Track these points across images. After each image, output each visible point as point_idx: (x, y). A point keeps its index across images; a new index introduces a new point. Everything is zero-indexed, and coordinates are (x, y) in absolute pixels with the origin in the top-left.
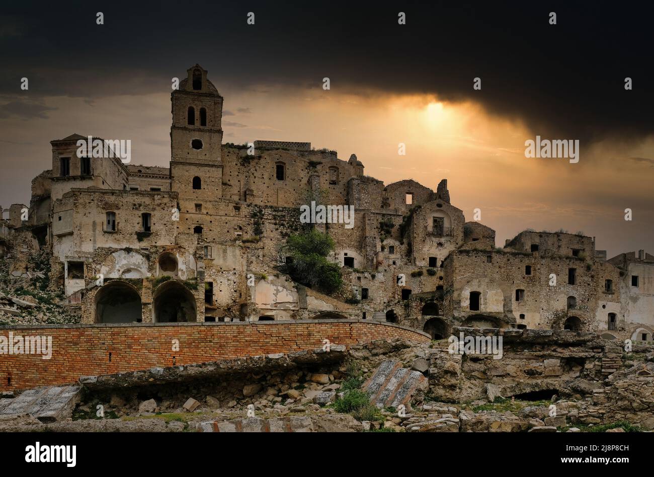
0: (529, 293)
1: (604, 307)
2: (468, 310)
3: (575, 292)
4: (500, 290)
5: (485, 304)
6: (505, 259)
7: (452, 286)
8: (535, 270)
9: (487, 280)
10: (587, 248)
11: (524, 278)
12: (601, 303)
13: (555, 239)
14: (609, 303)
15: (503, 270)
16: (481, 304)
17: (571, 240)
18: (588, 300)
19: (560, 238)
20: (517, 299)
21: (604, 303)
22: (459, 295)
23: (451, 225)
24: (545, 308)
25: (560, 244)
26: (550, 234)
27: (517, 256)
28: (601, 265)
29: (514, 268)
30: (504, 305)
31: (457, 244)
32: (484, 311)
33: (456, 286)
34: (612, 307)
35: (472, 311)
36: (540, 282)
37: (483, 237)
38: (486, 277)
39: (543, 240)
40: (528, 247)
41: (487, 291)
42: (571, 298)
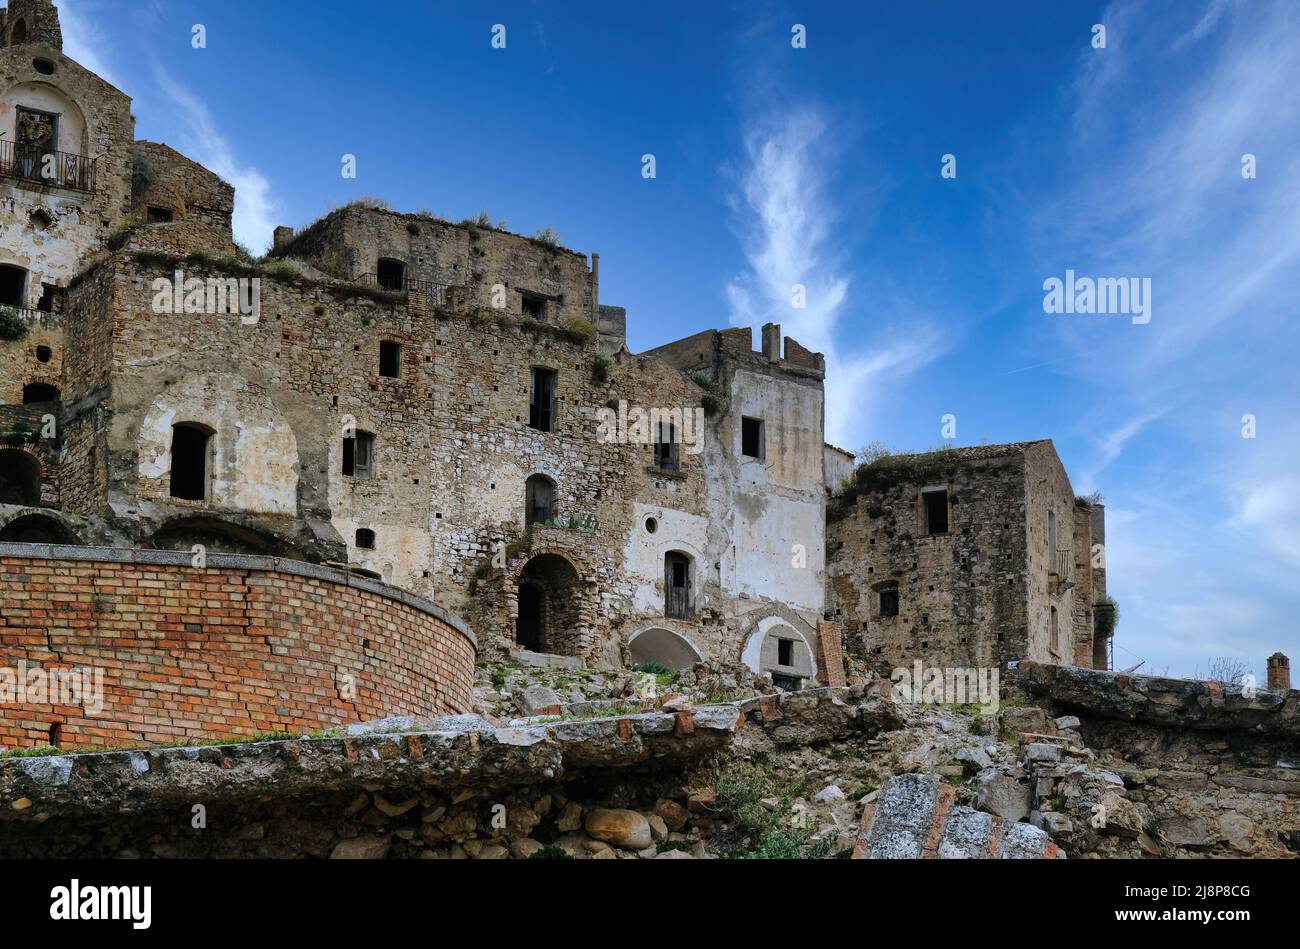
0: (390, 449)
1: (651, 525)
2: (164, 494)
3: (554, 460)
4: (284, 428)
5: (230, 476)
6: (307, 308)
7: (104, 390)
8: (413, 361)
9: (238, 382)
10: (572, 296)
11: (373, 388)
12: (641, 511)
13: (464, 247)
14: (669, 513)
15: (297, 349)
16: (213, 477)
17: (516, 257)
18: (598, 497)
19: (479, 244)
20: (348, 469)
21: (652, 510)
22: (132, 431)
23: (84, 147)
24: (447, 513)
25: (479, 269)
26: (446, 225)
27: (351, 301)
28: (642, 368)
29: (338, 344)
30: (301, 489)
31: (106, 224)
32: (224, 503)
33: (122, 393)
34: (680, 530)
35: (179, 500)
36: (430, 410)
37: (190, 205)
38: (235, 368)
39: (419, 244)
40: (365, 268)
41: (239, 424)
42: (539, 484)
